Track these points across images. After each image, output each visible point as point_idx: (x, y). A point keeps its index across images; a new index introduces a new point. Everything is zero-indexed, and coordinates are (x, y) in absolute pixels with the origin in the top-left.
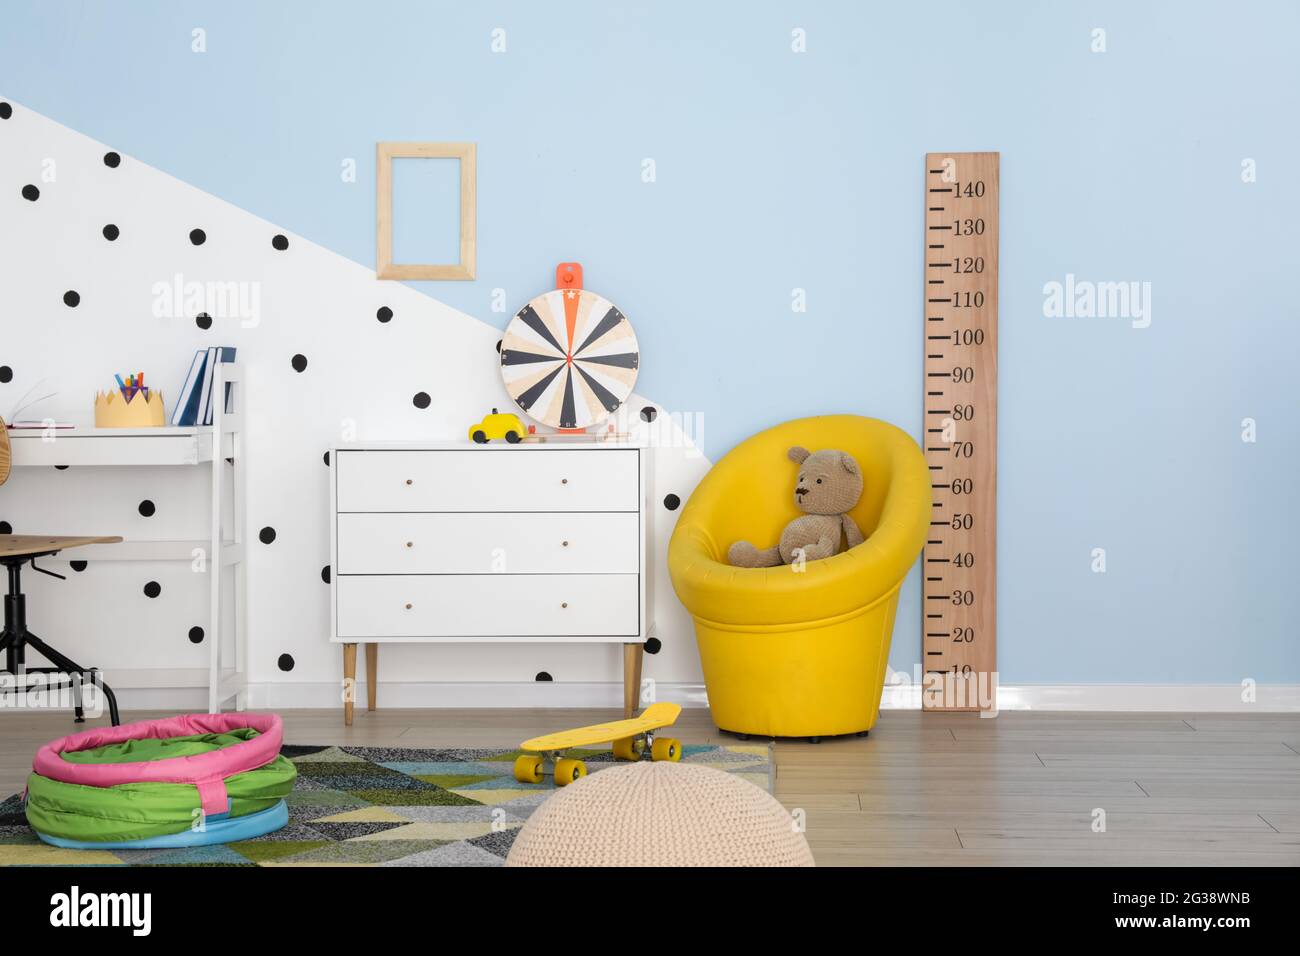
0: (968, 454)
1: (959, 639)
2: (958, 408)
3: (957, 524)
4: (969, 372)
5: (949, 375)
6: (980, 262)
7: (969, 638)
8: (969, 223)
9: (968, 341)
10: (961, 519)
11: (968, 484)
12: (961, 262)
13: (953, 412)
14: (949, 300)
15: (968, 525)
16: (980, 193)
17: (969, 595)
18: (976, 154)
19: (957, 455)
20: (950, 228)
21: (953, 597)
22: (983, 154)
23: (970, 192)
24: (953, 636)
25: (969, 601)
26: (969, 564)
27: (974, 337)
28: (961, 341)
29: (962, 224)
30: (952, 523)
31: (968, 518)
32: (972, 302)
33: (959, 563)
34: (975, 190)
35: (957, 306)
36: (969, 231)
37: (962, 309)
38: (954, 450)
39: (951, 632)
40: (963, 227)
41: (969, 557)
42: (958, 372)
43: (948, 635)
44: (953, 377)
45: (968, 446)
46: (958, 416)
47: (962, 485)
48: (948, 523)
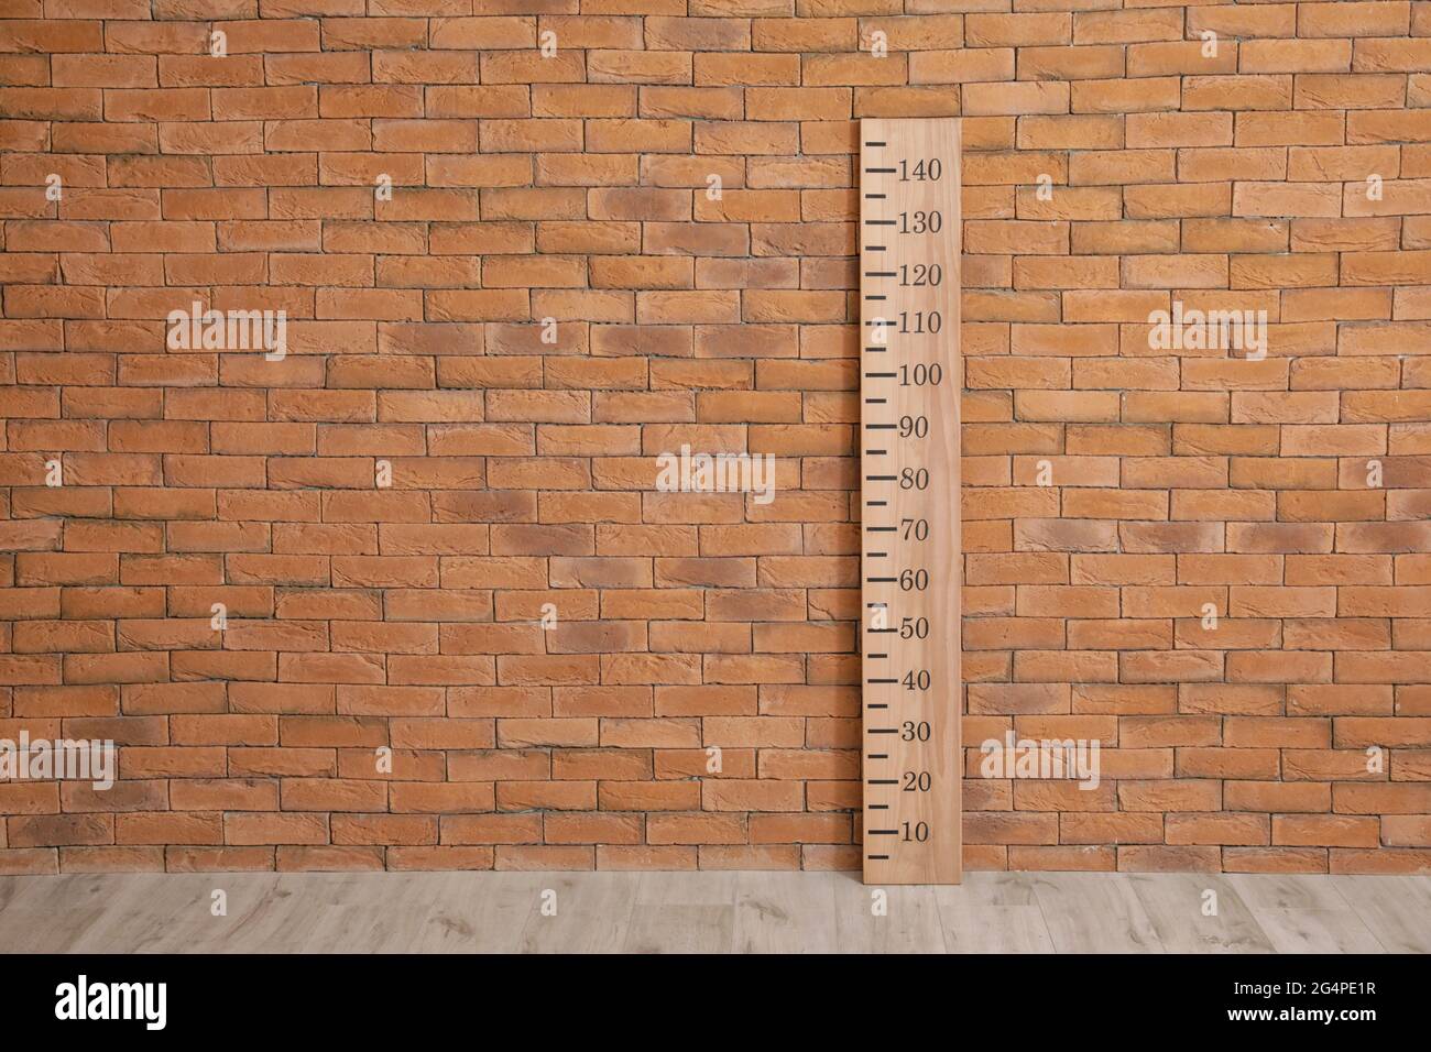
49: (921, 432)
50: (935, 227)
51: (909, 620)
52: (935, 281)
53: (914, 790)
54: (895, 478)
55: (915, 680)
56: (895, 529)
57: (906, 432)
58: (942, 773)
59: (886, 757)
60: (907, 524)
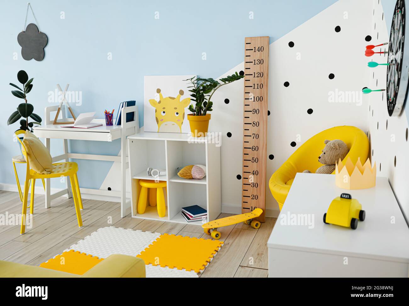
0: (257, 138)
1: (253, 198)
2: (254, 123)
3: (253, 161)
4: (258, 110)
5: (251, 111)
6: (262, 73)
7: (256, 198)
8: (258, 60)
9: (258, 100)
10: (255, 159)
11: (257, 147)
12: (256, 74)
13: (252, 124)
14: (252, 87)
15: (257, 161)
16: (262, 50)
17: (256, 184)
18: (261, 37)
19: (253, 138)
20: (252, 62)
21: (251, 185)
22: (263, 37)
23: (259, 50)
24: (251, 197)
25: (256, 186)
26: (257, 174)
27: (260, 99)
28: (255, 100)
29: (256, 61)
30: (251, 160)
31: (257, 159)
32: (259, 87)
33: (254, 174)
34: (260, 49)
35: (254, 88)
36: (258, 63)
37: (256, 90)
38: (252, 136)
39: (251, 196)
40: (256, 62)
41: (257, 172)
42: (254, 111)
43: (250, 197)
44: (252, 112)
45: (257, 135)
46: (254, 125)
47: (255, 148)
48: (250, 160)
49: (258, 113)
50: (262, 63)
51: (254, 158)
52: (262, 76)
53: (254, 199)
54: (251, 124)
55: (255, 173)
56: (251, 136)
57: (254, 113)
58: (260, 196)
59: (247, 190)
60: (254, 135)
